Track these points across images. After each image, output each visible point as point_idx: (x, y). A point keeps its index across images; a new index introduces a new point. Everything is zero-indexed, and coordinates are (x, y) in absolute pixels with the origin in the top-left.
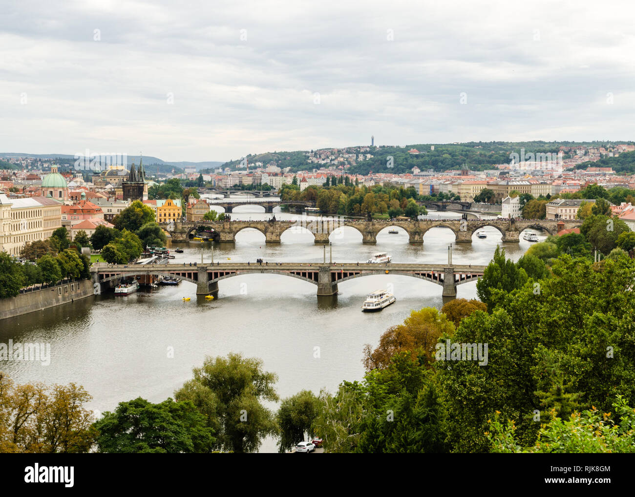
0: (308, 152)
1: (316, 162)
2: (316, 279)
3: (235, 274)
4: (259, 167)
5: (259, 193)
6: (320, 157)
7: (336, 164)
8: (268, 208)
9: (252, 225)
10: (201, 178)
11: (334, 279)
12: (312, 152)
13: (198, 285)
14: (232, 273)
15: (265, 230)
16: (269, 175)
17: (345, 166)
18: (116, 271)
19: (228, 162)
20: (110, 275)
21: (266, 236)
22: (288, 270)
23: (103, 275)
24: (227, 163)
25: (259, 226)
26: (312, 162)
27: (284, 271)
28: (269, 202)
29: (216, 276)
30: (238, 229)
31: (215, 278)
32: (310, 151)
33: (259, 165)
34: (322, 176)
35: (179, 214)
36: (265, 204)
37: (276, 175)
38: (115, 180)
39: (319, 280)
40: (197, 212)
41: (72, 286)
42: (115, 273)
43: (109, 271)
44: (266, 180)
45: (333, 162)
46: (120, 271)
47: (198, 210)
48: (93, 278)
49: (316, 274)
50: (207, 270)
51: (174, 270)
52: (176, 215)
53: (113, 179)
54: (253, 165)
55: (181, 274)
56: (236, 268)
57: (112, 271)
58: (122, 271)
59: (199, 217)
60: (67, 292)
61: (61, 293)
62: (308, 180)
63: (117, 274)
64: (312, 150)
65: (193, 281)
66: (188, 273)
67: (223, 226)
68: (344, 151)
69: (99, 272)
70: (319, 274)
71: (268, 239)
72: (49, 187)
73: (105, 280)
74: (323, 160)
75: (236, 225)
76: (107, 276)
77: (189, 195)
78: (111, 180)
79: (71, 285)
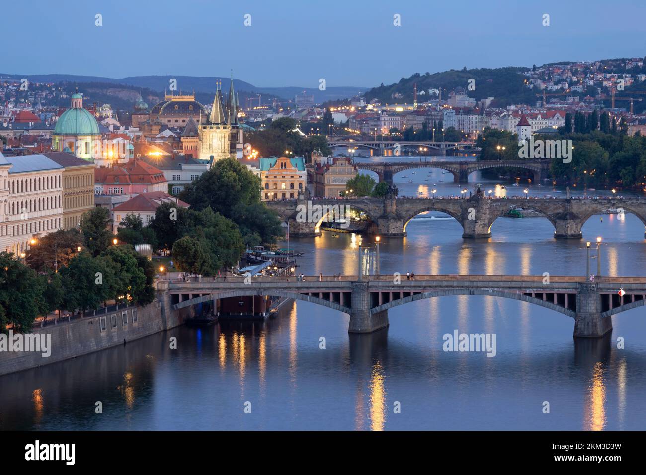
0: (528, 70)
1: (543, 87)
2: (573, 306)
3: (420, 295)
4: (435, 97)
5: (439, 146)
6: (550, 78)
7: (579, 91)
8: (458, 175)
9: (437, 206)
10: (328, 118)
11: (605, 307)
12: (535, 68)
13: (352, 315)
14: (415, 293)
15: (462, 214)
16: (457, 113)
17: (598, 97)
18: (202, 289)
19: (376, 87)
20: (191, 297)
21: (463, 225)
22: (520, 288)
23: (178, 295)
24: (374, 89)
25: (451, 208)
26: (535, 87)
27: (512, 291)
28: (461, 164)
29: (386, 299)
30: (411, 213)
31: (384, 303)
32: (531, 67)
33: (434, 93)
34: (558, 115)
35: (300, 184)
36: (454, 166)
37: (468, 111)
38: (177, 121)
39: (578, 307)
40: (335, 181)
41: (125, 315)
42: (201, 293)
43: (188, 289)
44: (450, 121)
45: (573, 89)
46: (208, 289)
47: (338, 177)
48: (160, 301)
49: (572, 297)
50: (368, 287)
51: (307, 288)
52: (296, 186)
53: (173, 120)
54: (423, 93)
55: (321, 296)
56: (424, 284)
57: (194, 289)
58: (214, 289)
59: (337, 190)
60: (115, 326)
61: (104, 329)
62: (530, 122)
63: (204, 295)
64: (534, 65)
65: (342, 307)
66: (333, 293)
67: (384, 206)
68: (595, 67)
69: (170, 289)
70: (578, 298)
71: (467, 231)
72: (67, 135)
73: (181, 304)
74: (556, 84)
75: (407, 206)
76: (186, 297)
77: (312, 149)
78: (169, 121)
79: (123, 313)
